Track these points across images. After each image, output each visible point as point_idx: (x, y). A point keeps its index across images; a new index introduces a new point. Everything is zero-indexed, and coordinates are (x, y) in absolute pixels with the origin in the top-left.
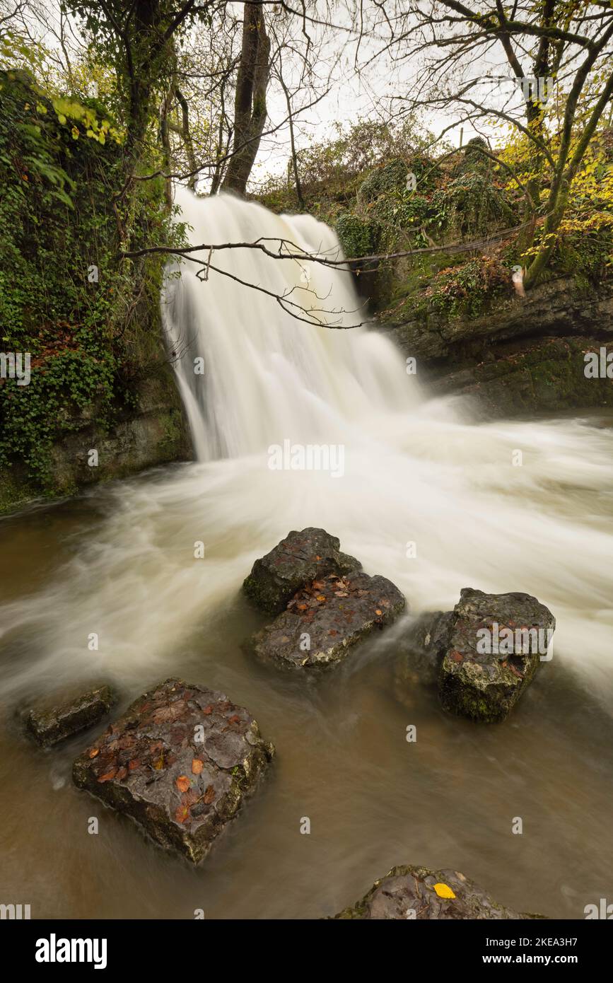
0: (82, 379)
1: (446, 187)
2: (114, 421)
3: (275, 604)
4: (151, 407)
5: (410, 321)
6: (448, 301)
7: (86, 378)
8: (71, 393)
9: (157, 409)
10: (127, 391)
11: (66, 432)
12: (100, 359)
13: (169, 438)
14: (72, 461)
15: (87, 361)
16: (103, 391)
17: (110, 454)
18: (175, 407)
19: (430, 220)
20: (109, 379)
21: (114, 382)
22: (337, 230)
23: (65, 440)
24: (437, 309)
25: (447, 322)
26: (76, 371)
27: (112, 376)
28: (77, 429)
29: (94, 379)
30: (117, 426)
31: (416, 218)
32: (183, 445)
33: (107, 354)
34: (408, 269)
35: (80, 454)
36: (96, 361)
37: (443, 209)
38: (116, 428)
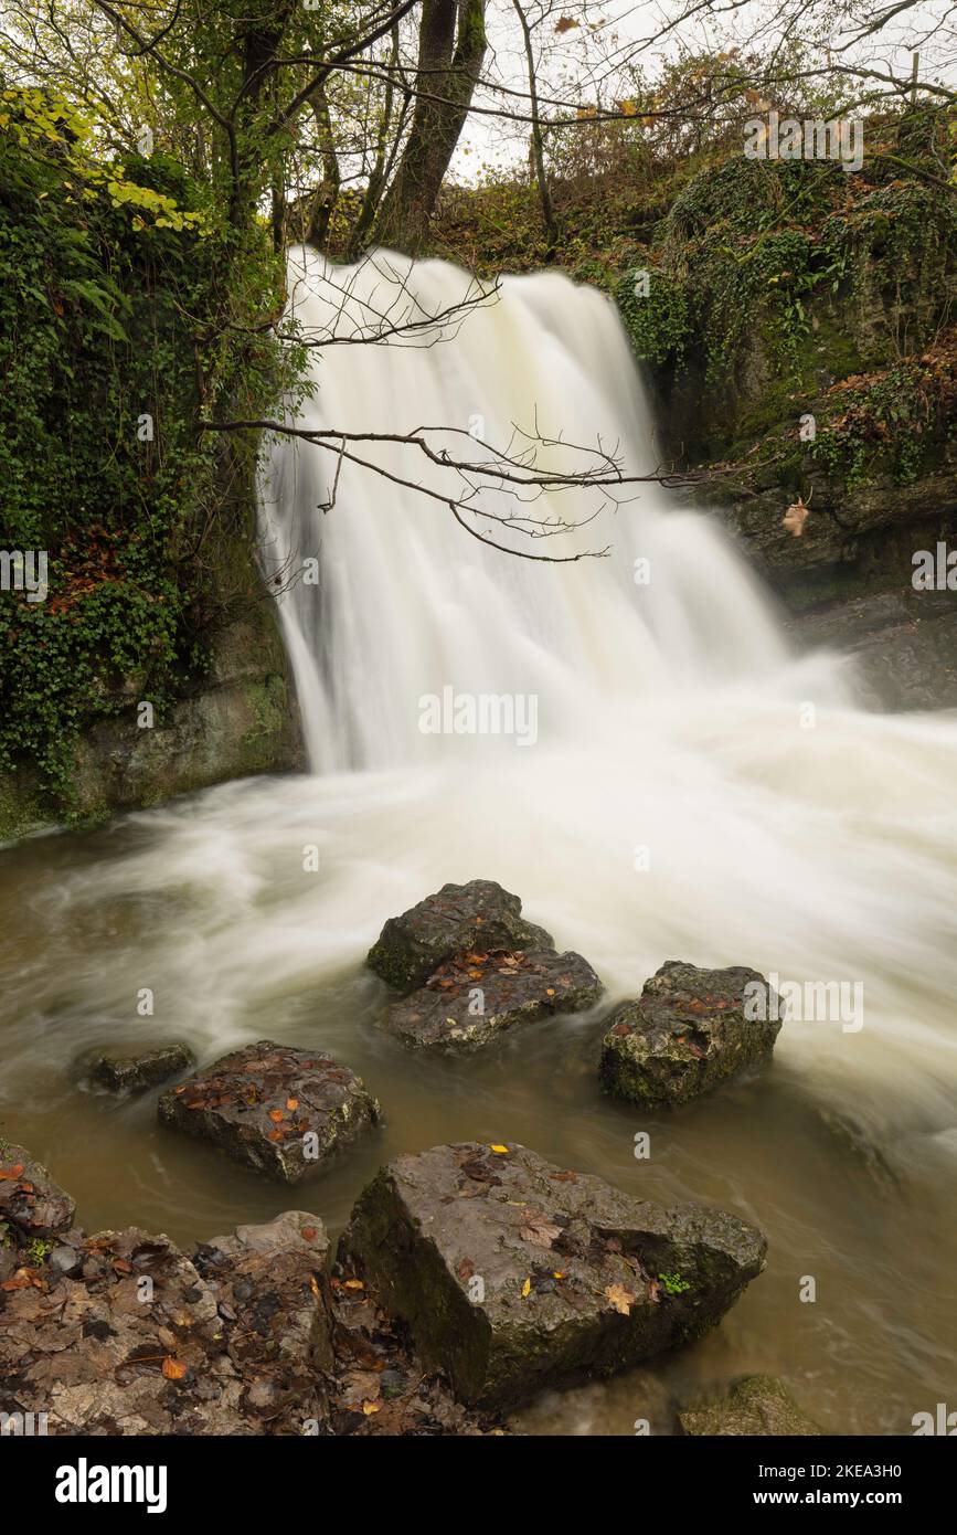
0: (130, 629)
1: (851, 210)
2: (171, 697)
3: (409, 978)
4: (234, 672)
5: (767, 489)
6: (848, 449)
7: (136, 627)
8: (113, 654)
9: (244, 676)
10: (196, 645)
11: (99, 715)
12: (156, 593)
13: (262, 728)
14: (104, 765)
15: (138, 599)
16: (162, 649)
17: (163, 754)
18: (278, 671)
19: (817, 277)
20: (168, 627)
21: (177, 630)
22: (618, 300)
23: (94, 729)
24: (824, 464)
25: (846, 491)
26: (121, 616)
27: (174, 622)
28: (117, 712)
29: (148, 630)
30: (176, 706)
31: (785, 274)
32: (286, 742)
33: (169, 585)
34: (769, 377)
35: (116, 753)
36: (151, 599)
37: (842, 255)
38: (173, 710)
